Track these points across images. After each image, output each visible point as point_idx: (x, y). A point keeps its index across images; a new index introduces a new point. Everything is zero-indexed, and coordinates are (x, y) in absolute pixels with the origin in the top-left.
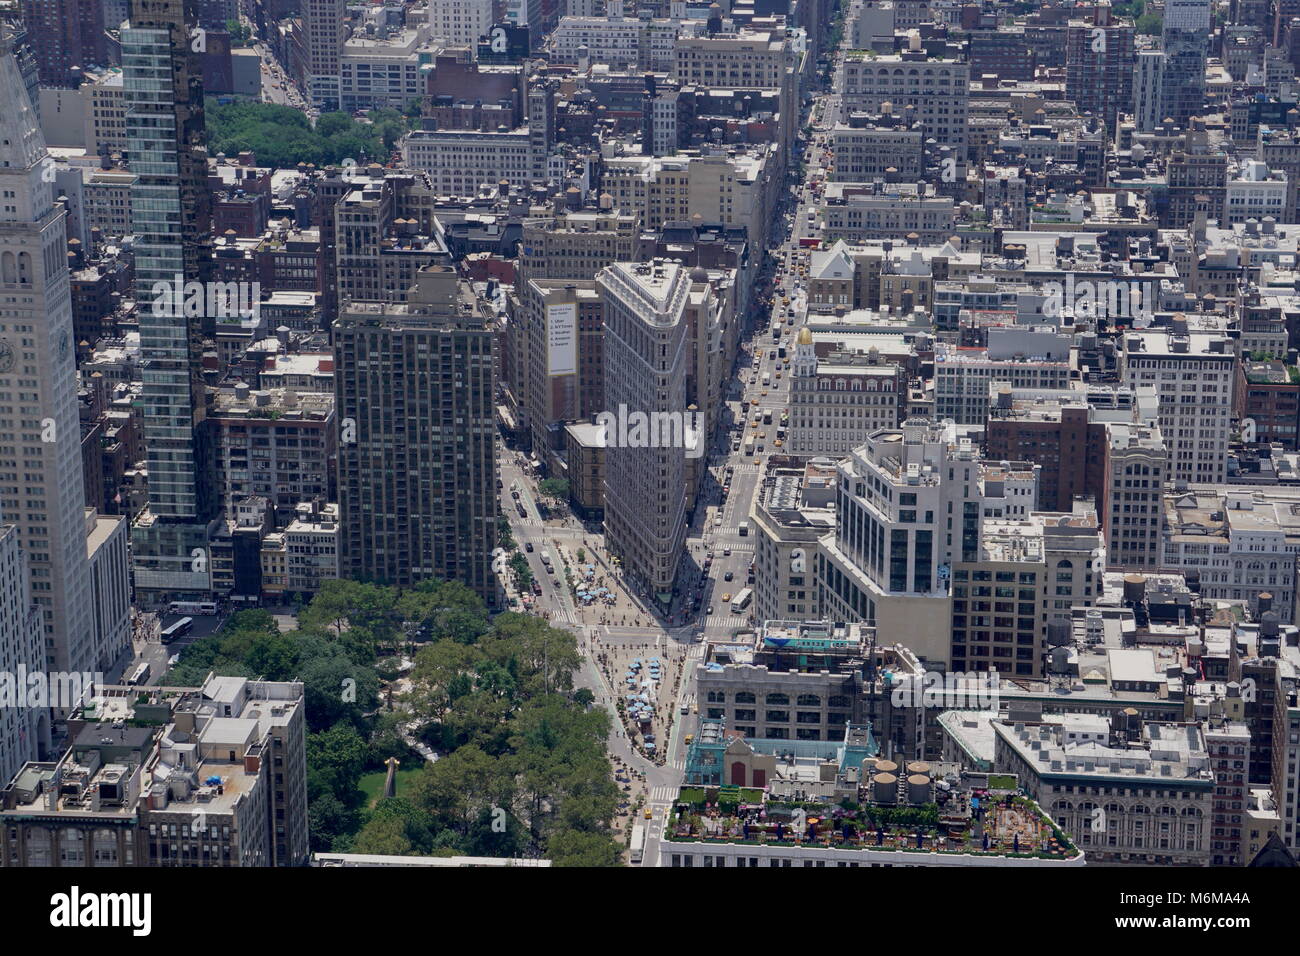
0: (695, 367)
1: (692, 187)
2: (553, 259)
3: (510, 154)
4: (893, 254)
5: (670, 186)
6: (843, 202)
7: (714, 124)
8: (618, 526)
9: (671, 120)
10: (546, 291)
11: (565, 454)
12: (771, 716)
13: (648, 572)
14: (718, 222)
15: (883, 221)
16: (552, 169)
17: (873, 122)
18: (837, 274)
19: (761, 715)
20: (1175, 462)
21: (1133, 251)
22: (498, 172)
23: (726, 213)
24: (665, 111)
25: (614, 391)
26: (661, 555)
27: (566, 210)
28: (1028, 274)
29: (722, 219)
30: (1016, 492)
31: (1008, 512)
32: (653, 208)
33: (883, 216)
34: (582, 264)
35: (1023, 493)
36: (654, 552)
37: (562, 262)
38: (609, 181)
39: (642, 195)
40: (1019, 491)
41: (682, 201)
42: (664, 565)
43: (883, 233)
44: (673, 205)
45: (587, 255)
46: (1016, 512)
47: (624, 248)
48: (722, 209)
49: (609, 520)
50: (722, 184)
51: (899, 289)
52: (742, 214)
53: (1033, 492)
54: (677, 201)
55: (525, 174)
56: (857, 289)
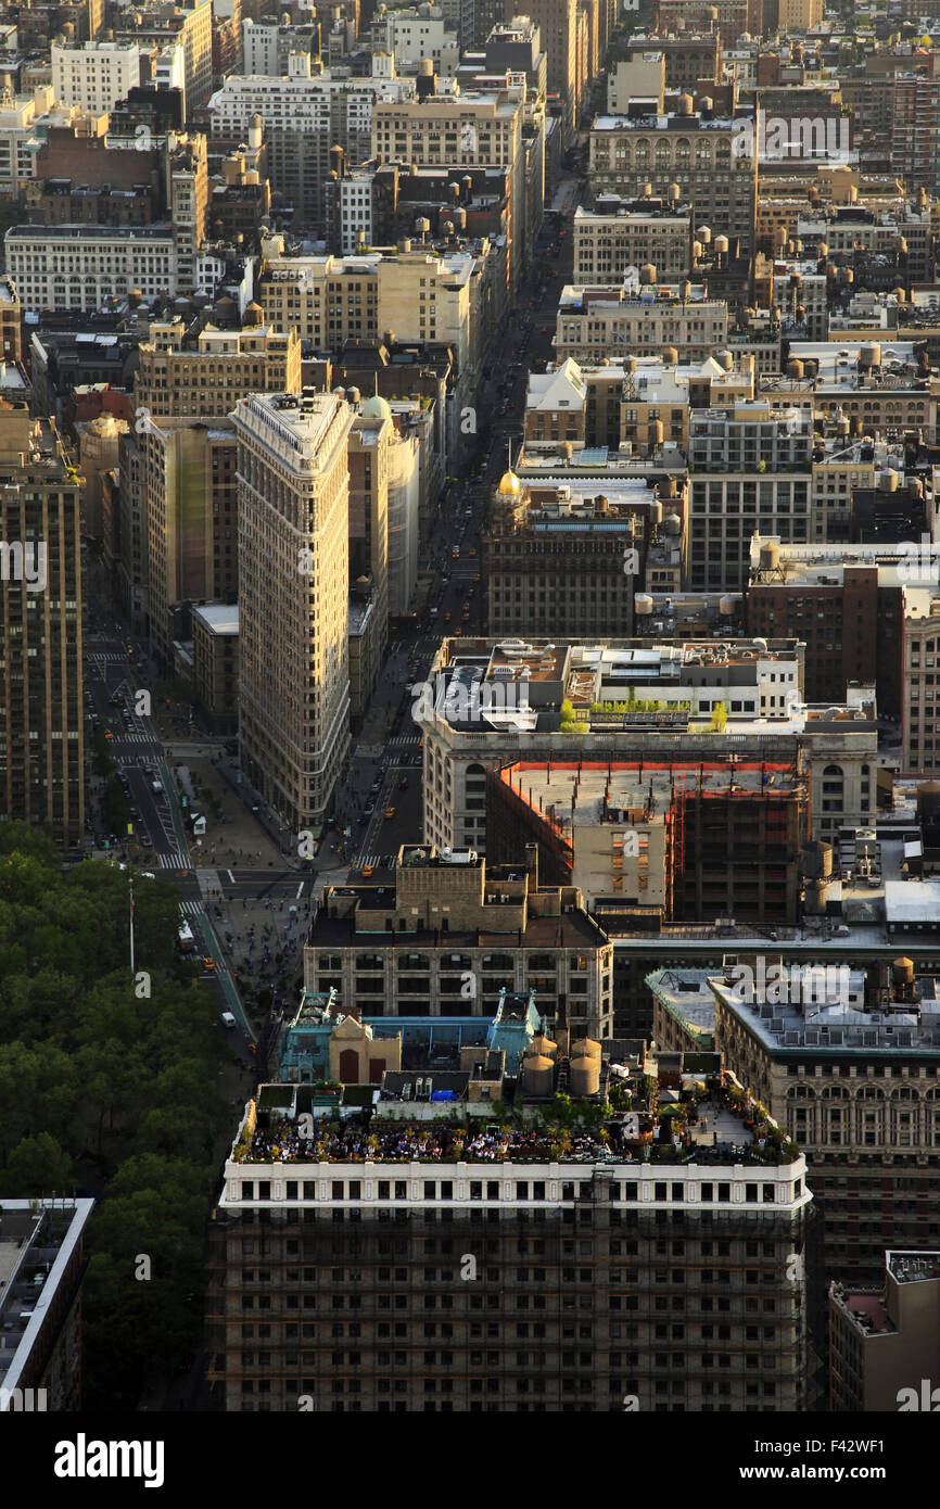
0: (368, 527)
1: (382, 295)
2: (182, 392)
3: (147, 255)
4: (637, 375)
5: (354, 294)
6: (583, 310)
7: (420, 213)
8: (256, 739)
9: (364, 208)
10: (167, 433)
11: (190, 645)
12: (405, 985)
13: (291, 798)
14: (416, 338)
15: (634, 332)
16: (204, 273)
17: (627, 207)
18: (562, 403)
19: (391, 986)
22: (131, 279)
23: (428, 328)
24: (357, 197)
25: (249, 561)
26: (308, 775)
27: (207, 327)
28: (818, 397)
29: (423, 335)
30: (773, 678)
31: (763, 704)
32: (332, 323)
33: (634, 326)
34: (220, 396)
35: (782, 679)
36: (299, 771)
37: (194, 394)
38: (272, 289)
39: (317, 306)
40: (778, 678)
41: (370, 312)
42: (312, 787)
43: (634, 348)
44: (358, 318)
45: (225, 384)
46: (773, 704)
47: (276, 374)
48: (422, 322)
49: (244, 730)
50: (422, 289)
51: (646, 420)
52: (449, 328)
53: (796, 677)
54: (364, 313)
55: (166, 281)
56: (591, 422)
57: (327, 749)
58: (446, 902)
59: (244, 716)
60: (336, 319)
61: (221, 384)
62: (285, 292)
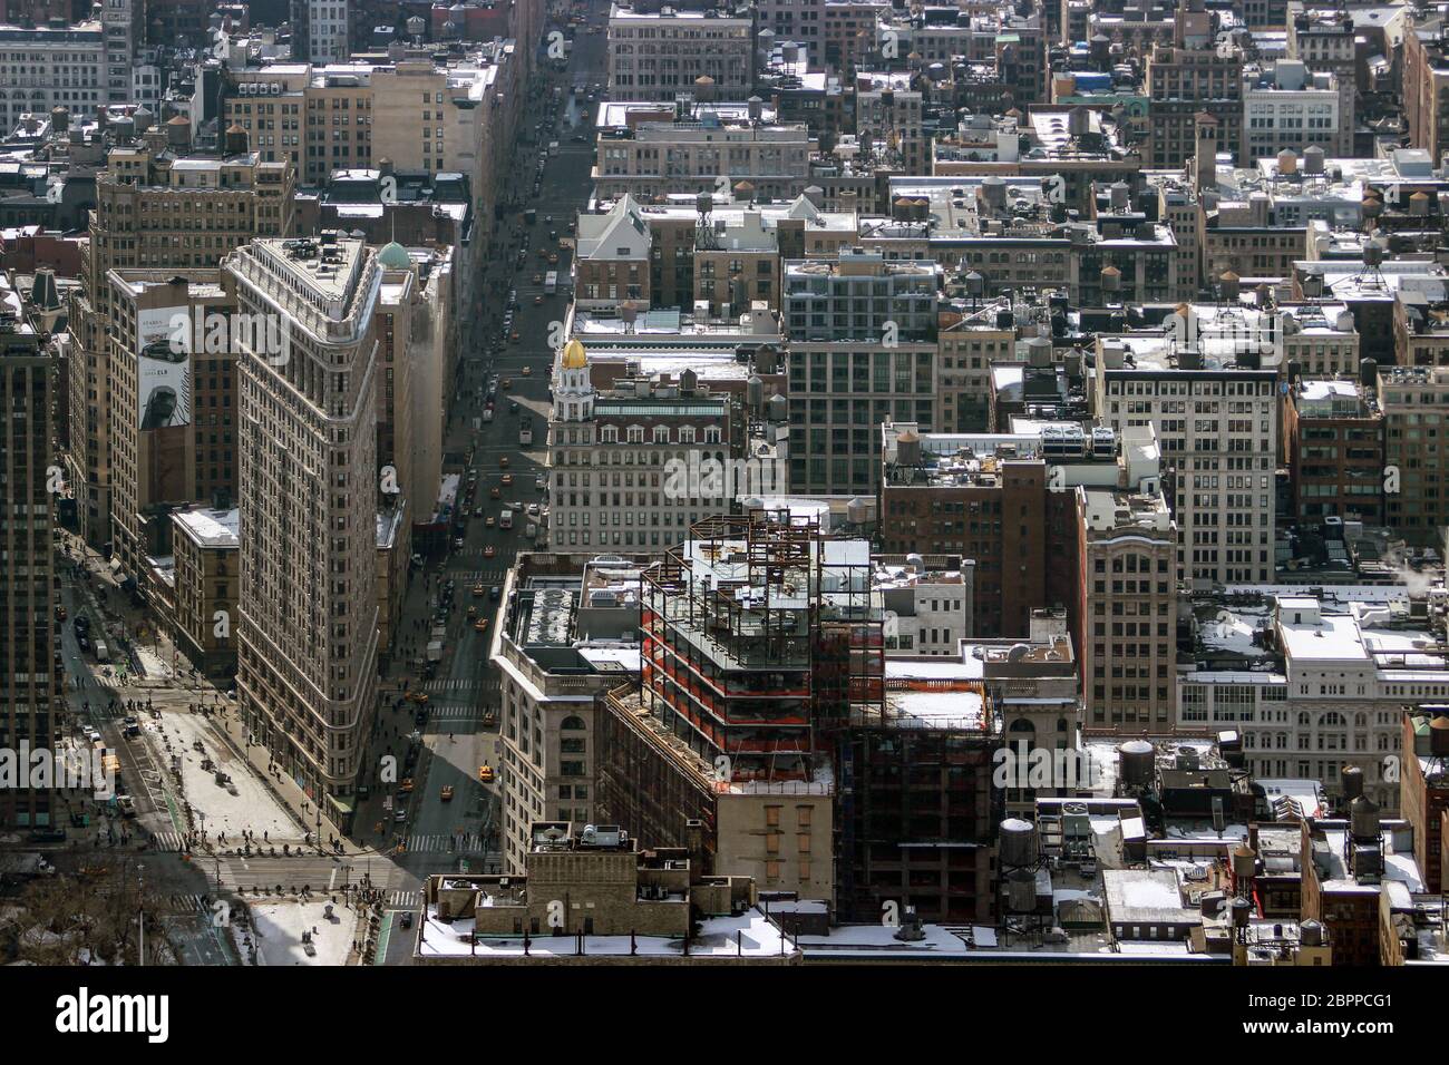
0: (390, 411)
1: (377, 114)
2: (148, 235)
4: (716, 215)
5: (340, 113)
6: (628, 134)
10: (138, 288)
14: (421, 170)
15: (693, 163)
16: (141, 87)
18: (621, 251)
20: (1189, 547)
21: (1102, 205)
22: (50, 93)
23: (434, 156)
25: (254, 453)
26: (336, 730)
27: (169, 155)
28: (934, 245)
29: (427, 163)
30: (935, 607)
31: (923, 640)
32: (312, 149)
33: (694, 155)
34: (197, 241)
35: (947, 607)
36: (325, 723)
37: (165, 239)
38: (238, 106)
39: (295, 128)
40: (941, 605)
41: (360, 136)
42: (343, 746)
43: (694, 181)
44: (345, 144)
46: (935, 639)
47: (269, 215)
48: (427, 150)
49: (245, 671)
50: (426, 107)
51: (725, 273)
52: (461, 155)
53: (963, 605)
54: (353, 136)
55: (94, 96)
56: (656, 276)
58: (590, 896)
59: (245, 653)
60: (317, 143)
61: (199, 227)
62: (254, 110)
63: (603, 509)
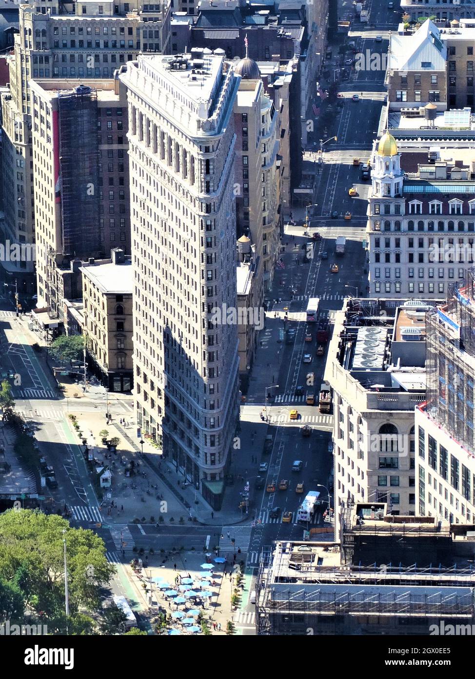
2: (60, 53)
13: (192, 455)
18: (426, 65)
25: (142, 220)
26: (208, 431)
36: (200, 427)
42: (213, 444)
45: (102, 46)
47: (151, 36)
49: (139, 386)
56: (452, 83)
57: (225, 407)
59: (139, 373)
61: (98, 45)
63: (411, 265)
